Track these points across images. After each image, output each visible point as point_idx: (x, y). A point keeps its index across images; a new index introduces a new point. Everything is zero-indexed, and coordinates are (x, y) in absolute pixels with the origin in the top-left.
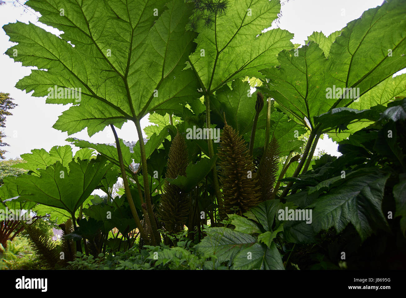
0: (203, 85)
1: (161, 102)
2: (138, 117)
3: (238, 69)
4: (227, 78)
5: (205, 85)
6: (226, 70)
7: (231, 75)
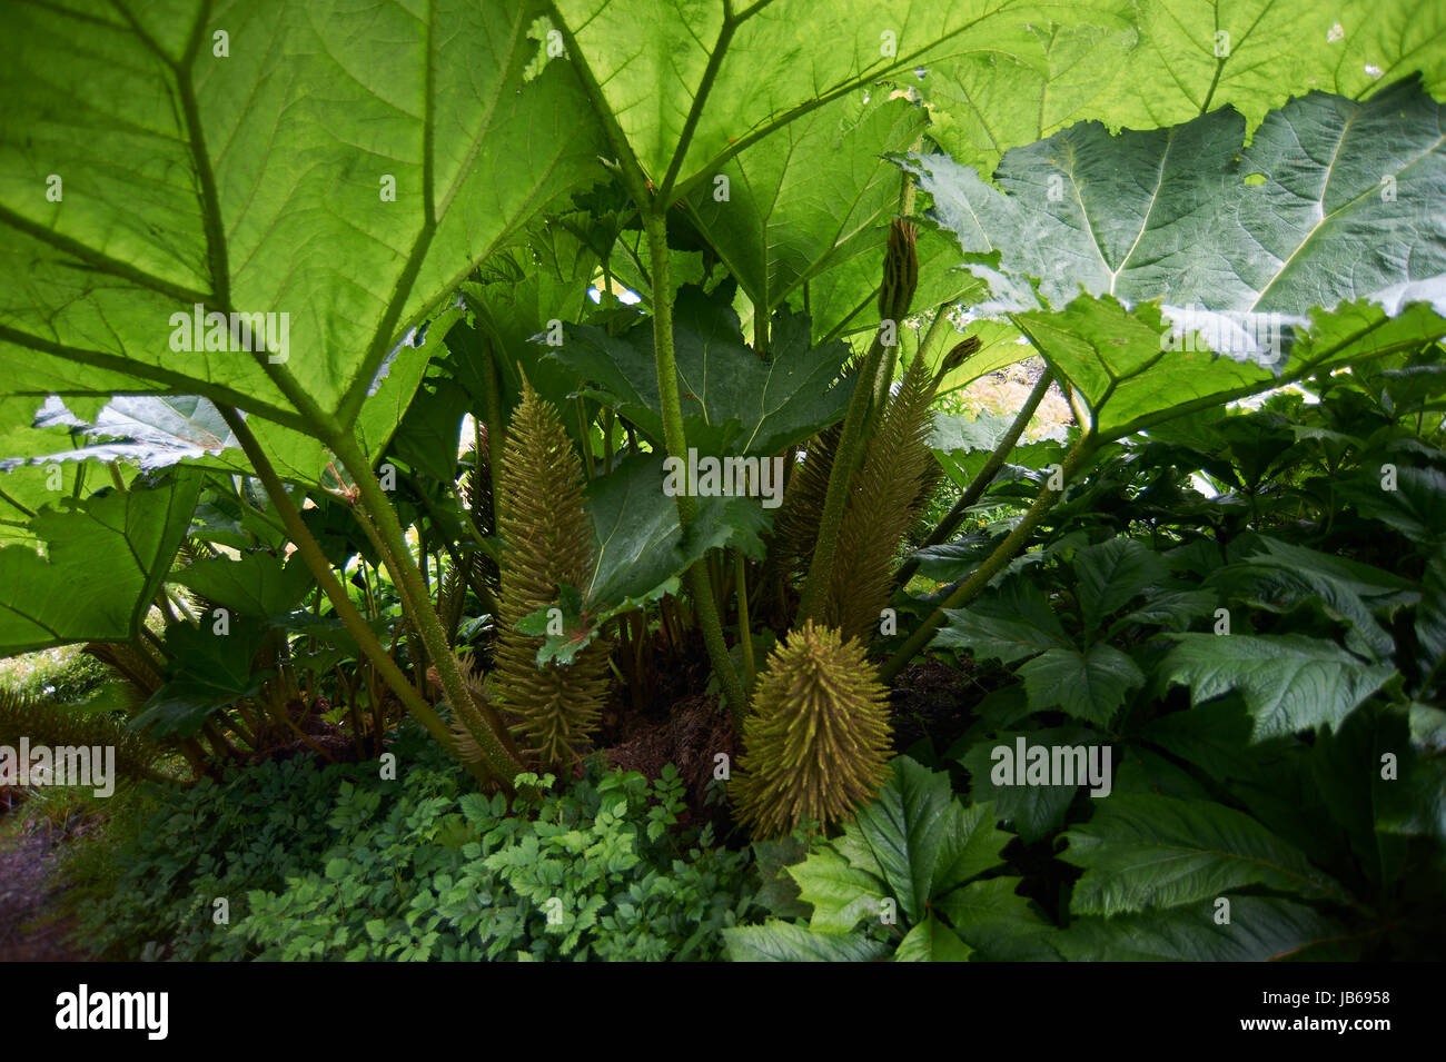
0: (635, 158)
1: (432, 294)
2: (337, 414)
3: (822, 91)
4: (758, 129)
5: (645, 158)
6: (757, 94)
7: (780, 114)
